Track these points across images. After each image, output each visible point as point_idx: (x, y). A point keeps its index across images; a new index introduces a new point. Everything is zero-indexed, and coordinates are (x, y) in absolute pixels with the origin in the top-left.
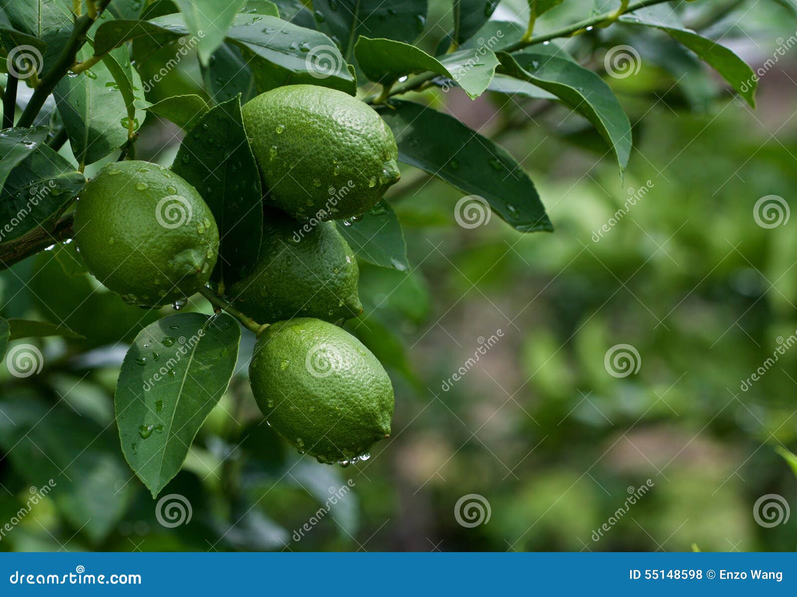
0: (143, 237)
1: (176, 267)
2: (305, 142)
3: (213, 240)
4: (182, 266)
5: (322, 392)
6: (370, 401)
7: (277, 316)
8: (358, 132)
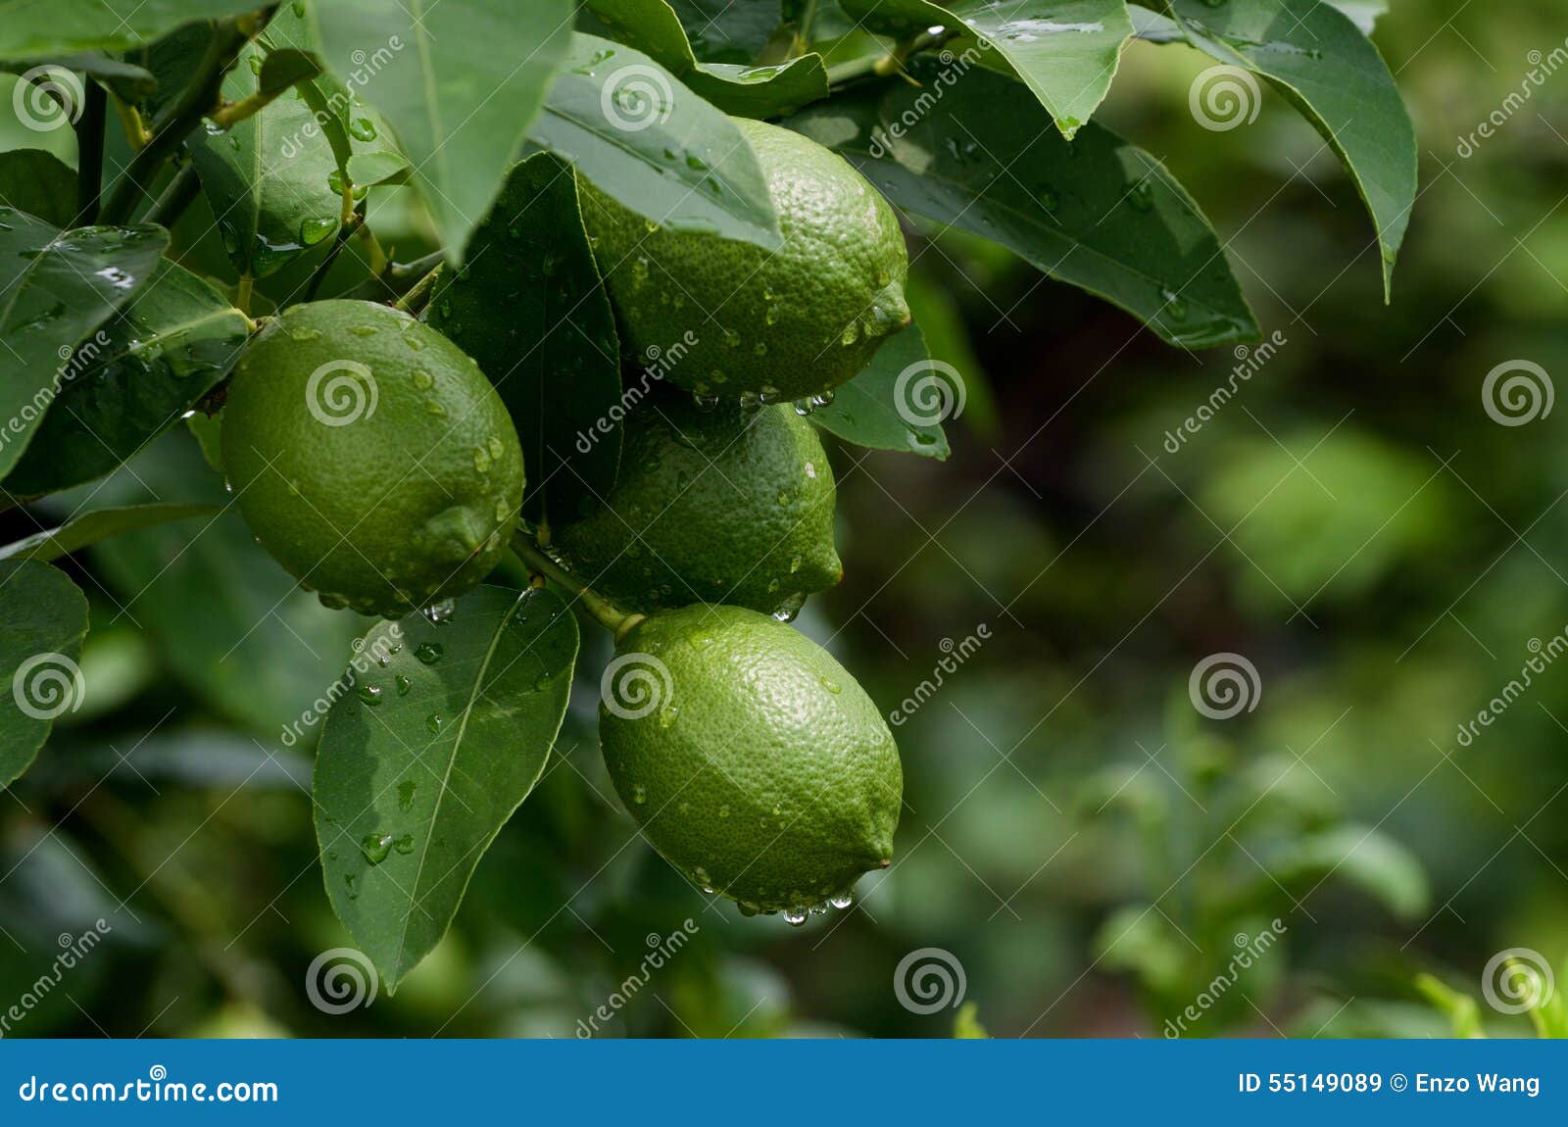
0: (358, 484)
1: (430, 545)
2: (706, 251)
3: (510, 482)
4: (442, 544)
5: (746, 777)
6: (847, 794)
7: (660, 594)
8: (817, 231)
